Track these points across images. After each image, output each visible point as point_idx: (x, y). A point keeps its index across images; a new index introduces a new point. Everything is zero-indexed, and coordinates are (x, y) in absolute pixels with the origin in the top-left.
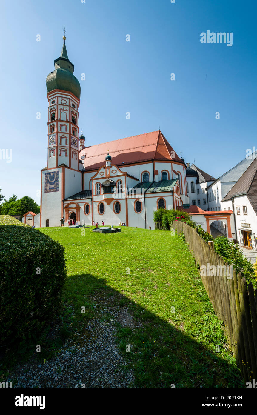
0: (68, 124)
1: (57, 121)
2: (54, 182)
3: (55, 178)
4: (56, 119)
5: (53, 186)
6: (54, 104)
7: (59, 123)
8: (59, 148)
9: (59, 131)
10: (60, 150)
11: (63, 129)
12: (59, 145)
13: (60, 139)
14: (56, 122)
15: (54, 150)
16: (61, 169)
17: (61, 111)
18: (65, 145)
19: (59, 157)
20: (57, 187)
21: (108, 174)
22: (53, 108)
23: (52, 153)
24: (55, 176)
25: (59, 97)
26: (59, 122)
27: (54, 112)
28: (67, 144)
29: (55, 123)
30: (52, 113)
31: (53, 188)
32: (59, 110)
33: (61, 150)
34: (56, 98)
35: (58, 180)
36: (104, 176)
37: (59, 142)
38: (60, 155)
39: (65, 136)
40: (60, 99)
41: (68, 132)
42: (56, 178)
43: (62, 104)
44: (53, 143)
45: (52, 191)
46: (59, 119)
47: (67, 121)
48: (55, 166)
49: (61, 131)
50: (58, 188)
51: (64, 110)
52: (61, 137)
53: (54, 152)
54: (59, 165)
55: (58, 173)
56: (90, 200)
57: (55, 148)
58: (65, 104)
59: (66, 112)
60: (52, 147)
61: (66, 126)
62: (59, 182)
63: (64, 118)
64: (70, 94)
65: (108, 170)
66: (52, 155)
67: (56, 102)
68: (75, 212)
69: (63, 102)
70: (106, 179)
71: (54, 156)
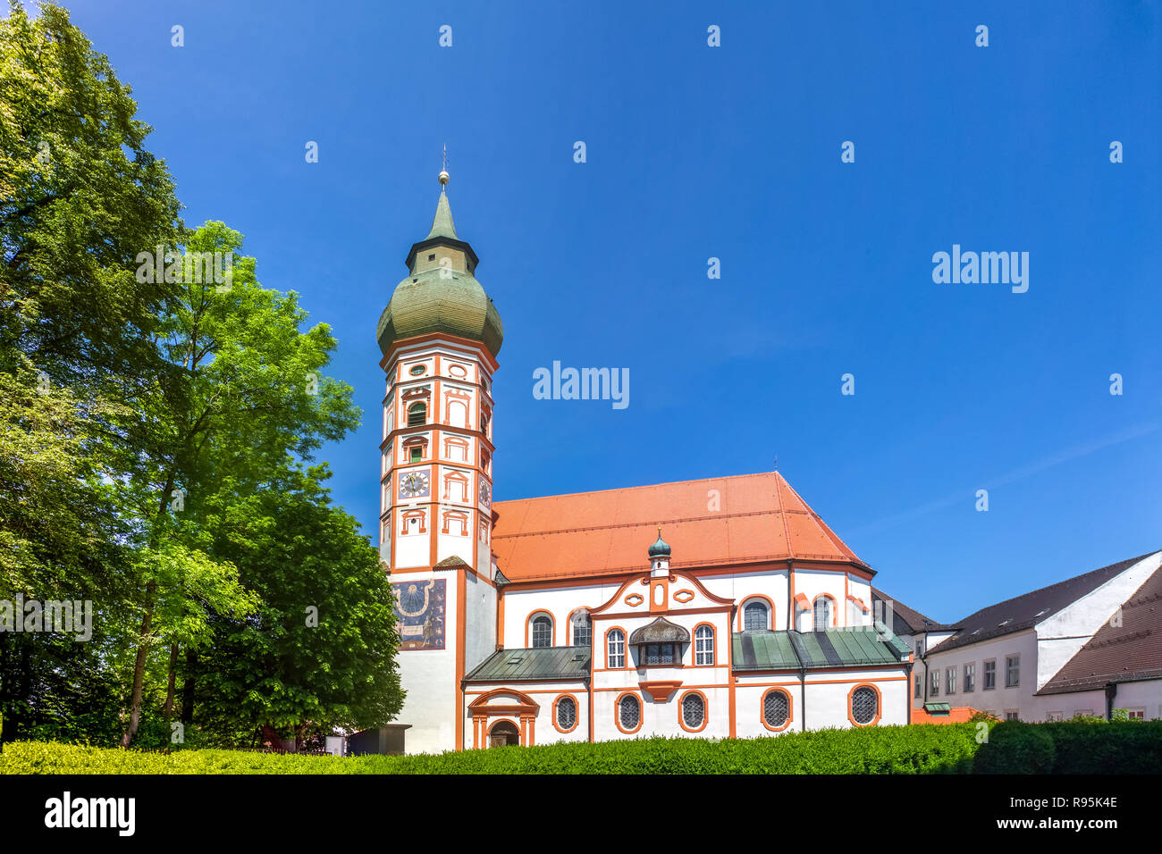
0: (472, 441)
1: (436, 427)
2: (421, 620)
3: (427, 602)
4: (430, 421)
5: (418, 630)
6: (423, 376)
7: (442, 435)
8: (441, 510)
9: (442, 457)
10: (444, 514)
11: (456, 455)
12: (440, 499)
13: (446, 482)
14: (431, 432)
15: (423, 514)
16: (451, 577)
17: (450, 399)
18: (460, 502)
19: (441, 537)
20: (435, 634)
21: (659, 600)
22: (417, 389)
23: (414, 521)
24: (427, 598)
25: (442, 358)
26: (441, 432)
27: (425, 400)
28: (465, 500)
29: (429, 436)
30: (409, 403)
31: (417, 639)
32: (443, 397)
33: (446, 515)
34: (433, 357)
35: (441, 610)
36: (645, 607)
37: (441, 492)
38: (446, 531)
39: (460, 475)
40: (445, 364)
41: (471, 461)
42: (431, 603)
43: (453, 377)
44: (417, 494)
45: (413, 646)
46: (442, 423)
47: (467, 432)
48: (426, 562)
49: (446, 460)
50: (443, 637)
51: (457, 396)
52: (447, 477)
53: (423, 520)
54: (440, 559)
55: (440, 586)
56: (581, 686)
57: (428, 510)
58: (462, 379)
59: (465, 402)
60: (412, 506)
61: (467, 445)
62: (444, 619)
63: (457, 420)
64: (478, 350)
65: (659, 590)
66: (413, 528)
67: (430, 372)
68: (516, 720)
69: (457, 372)
70: (651, 620)
71: (422, 530)
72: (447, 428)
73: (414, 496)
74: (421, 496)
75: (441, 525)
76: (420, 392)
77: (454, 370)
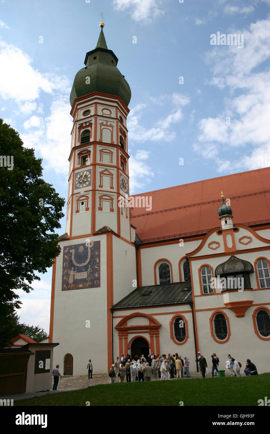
0: (114, 150)
1: (95, 143)
2: (86, 268)
3: (89, 256)
4: (92, 140)
5: (83, 275)
6: (89, 116)
7: (99, 148)
8: (98, 195)
9: (98, 161)
10: (99, 197)
11: (106, 159)
12: (98, 188)
13: (101, 176)
14: (92, 146)
15: (87, 198)
16: (103, 239)
17: (103, 127)
18: (108, 189)
19: (98, 212)
20: (95, 277)
21: (230, 245)
22: (86, 123)
23: (83, 203)
24: (89, 254)
25: (98, 105)
26: (98, 146)
27: (89, 128)
28: (112, 188)
29: (91, 148)
30: (82, 131)
31: (83, 281)
32: (98, 126)
33: (101, 198)
34: (94, 105)
35: (98, 261)
36: (221, 250)
37: (98, 183)
38: (100, 209)
39: (108, 171)
40: (100, 108)
41: (115, 163)
42: (92, 256)
43: (104, 115)
44: (84, 185)
45: (81, 286)
46: (98, 141)
47: (112, 145)
48: (89, 231)
49: (101, 163)
50: (99, 279)
51: (106, 125)
52: (101, 173)
53: (88, 202)
54: (97, 229)
55: (97, 245)
56: (187, 308)
57: (90, 195)
58: (109, 116)
59: (111, 128)
60: (82, 193)
61: (112, 153)
62: (99, 267)
63: (107, 139)
64: (117, 100)
65: (229, 238)
66: (82, 208)
67: (92, 113)
68: (147, 336)
69: (107, 112)
70: (226, 258)
71: (87, 209)
72: (101, 143)
73: (83, 187)
74: (87, 186)
75: (97, 205)
76: (88, 124)
77: (105, 111)
